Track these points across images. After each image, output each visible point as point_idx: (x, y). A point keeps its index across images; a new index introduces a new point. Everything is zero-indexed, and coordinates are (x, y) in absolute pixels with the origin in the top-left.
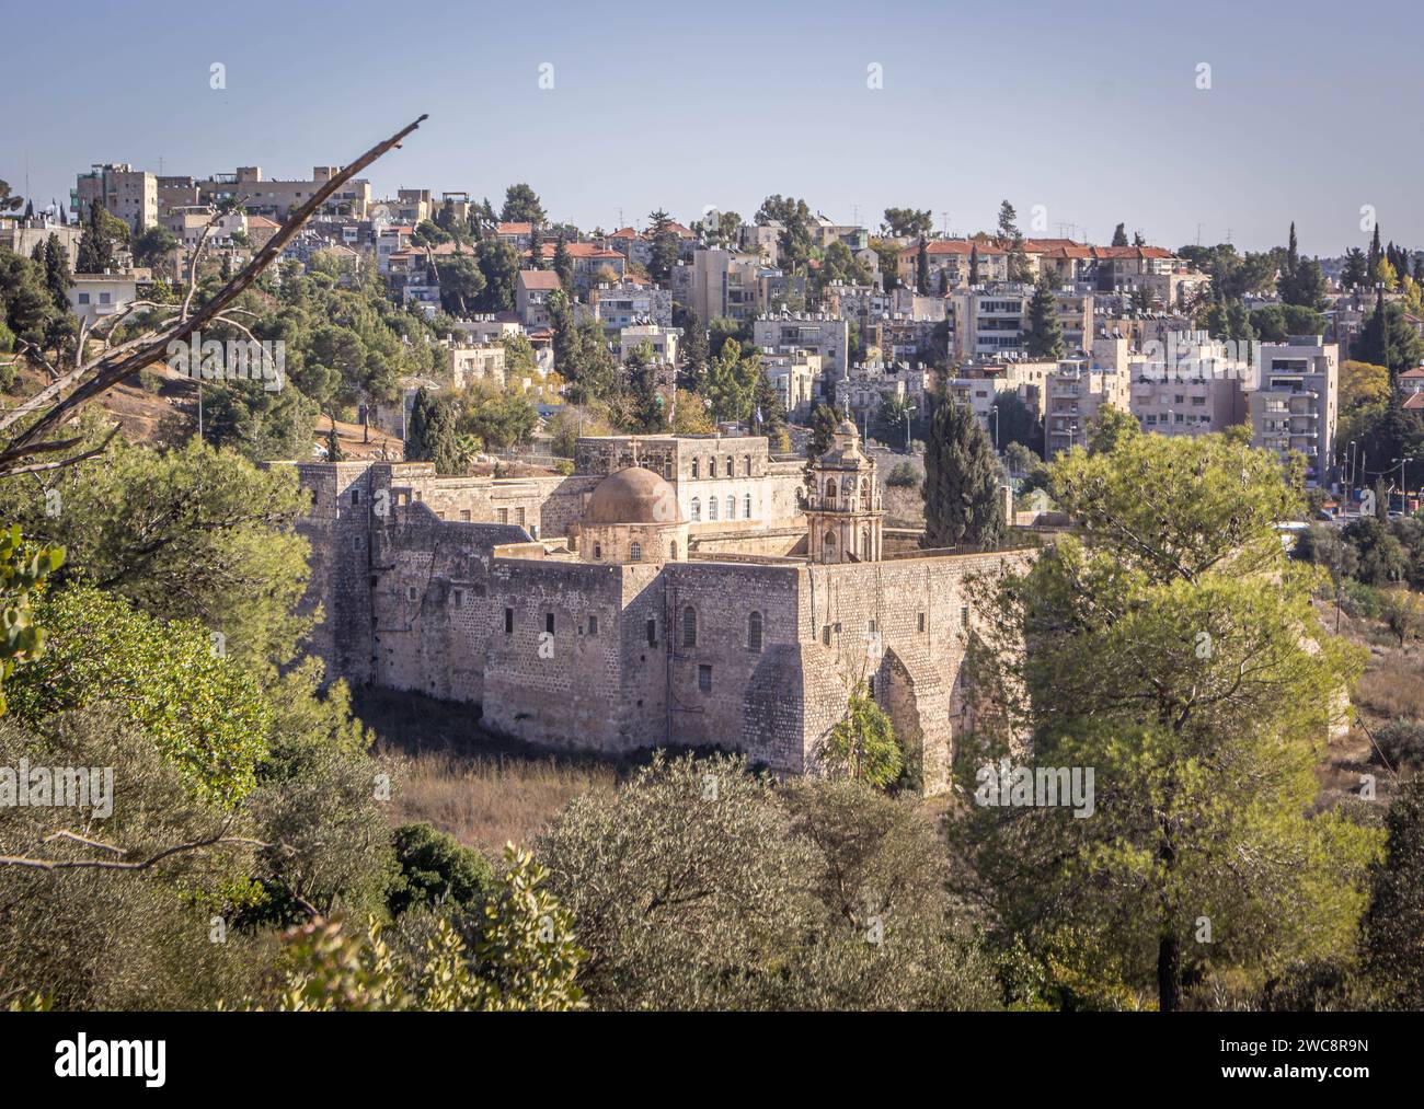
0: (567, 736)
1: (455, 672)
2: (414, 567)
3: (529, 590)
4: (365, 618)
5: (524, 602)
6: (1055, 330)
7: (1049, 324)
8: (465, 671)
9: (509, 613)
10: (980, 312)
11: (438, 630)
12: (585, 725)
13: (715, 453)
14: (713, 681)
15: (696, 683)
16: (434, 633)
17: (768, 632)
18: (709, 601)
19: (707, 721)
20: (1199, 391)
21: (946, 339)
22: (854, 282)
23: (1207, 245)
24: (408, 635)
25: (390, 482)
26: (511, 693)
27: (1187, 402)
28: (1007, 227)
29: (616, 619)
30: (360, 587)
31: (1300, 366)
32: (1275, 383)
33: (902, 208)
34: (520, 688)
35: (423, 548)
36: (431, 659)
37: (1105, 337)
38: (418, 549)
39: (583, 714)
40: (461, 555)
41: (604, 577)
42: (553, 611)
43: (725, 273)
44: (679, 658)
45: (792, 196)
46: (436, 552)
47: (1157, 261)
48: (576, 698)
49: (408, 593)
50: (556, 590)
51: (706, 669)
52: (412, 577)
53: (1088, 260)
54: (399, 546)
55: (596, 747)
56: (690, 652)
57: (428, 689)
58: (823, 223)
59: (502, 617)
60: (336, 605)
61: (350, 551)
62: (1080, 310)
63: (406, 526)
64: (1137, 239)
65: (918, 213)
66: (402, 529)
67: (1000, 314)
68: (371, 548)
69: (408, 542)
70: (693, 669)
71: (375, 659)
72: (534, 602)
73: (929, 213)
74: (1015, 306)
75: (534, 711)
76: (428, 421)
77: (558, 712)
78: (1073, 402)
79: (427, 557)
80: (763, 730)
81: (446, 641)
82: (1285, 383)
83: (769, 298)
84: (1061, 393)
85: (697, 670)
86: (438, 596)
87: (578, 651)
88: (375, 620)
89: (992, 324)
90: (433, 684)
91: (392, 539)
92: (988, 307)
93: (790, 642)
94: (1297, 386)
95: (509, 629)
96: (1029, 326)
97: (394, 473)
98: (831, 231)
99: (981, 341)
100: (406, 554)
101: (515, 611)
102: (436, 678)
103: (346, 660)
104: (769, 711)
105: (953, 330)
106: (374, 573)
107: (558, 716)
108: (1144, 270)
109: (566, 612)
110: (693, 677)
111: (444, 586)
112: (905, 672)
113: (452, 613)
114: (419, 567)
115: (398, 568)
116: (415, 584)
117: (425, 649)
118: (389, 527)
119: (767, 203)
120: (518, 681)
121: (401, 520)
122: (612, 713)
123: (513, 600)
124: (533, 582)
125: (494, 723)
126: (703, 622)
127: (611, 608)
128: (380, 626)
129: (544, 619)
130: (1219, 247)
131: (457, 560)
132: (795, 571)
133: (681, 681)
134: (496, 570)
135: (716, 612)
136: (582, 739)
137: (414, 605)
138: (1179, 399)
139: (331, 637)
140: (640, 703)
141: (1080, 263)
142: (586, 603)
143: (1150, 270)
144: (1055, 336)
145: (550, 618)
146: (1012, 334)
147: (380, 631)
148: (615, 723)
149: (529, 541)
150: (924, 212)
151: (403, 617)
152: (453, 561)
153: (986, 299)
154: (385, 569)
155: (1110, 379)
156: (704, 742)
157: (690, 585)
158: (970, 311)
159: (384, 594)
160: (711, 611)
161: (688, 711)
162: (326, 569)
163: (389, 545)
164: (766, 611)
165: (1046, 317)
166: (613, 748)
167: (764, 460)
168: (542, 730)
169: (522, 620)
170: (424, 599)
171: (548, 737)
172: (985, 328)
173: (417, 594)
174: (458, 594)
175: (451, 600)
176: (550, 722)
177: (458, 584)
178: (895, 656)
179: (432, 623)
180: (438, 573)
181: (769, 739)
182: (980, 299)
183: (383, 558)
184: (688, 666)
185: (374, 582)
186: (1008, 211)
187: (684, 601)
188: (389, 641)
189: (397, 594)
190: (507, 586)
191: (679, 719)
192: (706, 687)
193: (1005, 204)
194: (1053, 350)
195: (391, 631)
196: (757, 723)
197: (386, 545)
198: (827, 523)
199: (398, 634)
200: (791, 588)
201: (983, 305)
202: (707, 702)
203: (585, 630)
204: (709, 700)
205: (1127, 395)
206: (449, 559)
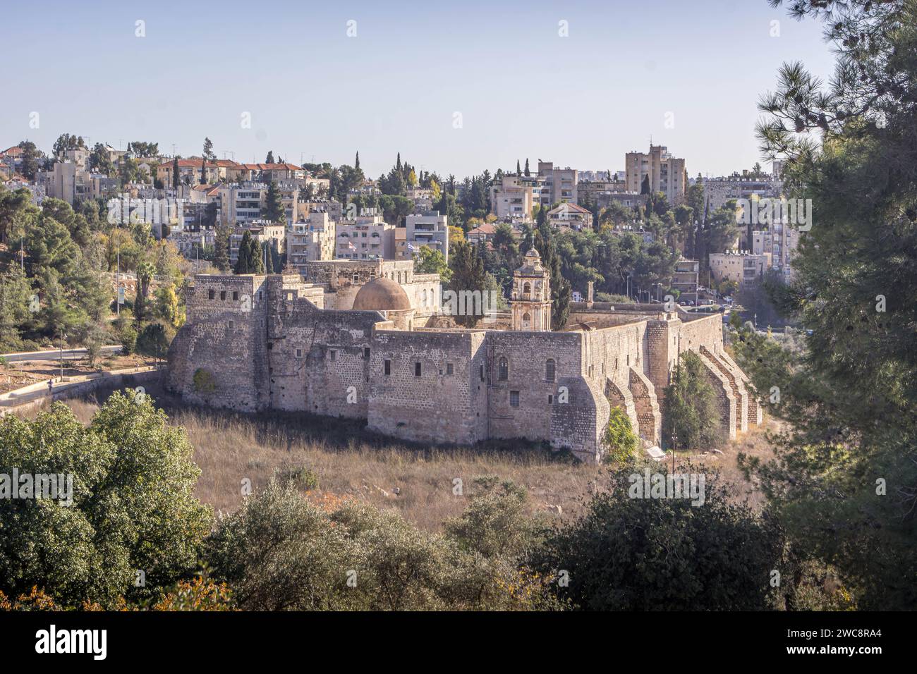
0: (431, 435)
1: (330, 399)
2: (300, 336)
3: (402, 349)
4: (266, 369)
5: (399, 356)
6: (281, 208)
7: (278, 205)
8: (338, 399)
9: (387, 364)
10: (237, 198)
11: (319, 375)
12: (444, 428)
13: (393, 270)
14: (520, 400)
15: (508, 402)
16: (317, 376)
17: (559, 371)
18: (517, 354)
19: (516, 424)
20: (376, 241)
21: (215, 213)
22: (143, 182)
23: (317, 163)
24: (296, 378)
25: (281, 286)
26: (387, 411)
27: (369, 247)
28: (208, 153)
29: (467, 365)
30: (263, 349)
31: (431, 227)
32: (417, 236)
33: (141, 141)
34: (396, 407)
35: (306, 326)
36: (315, 392)
37: (316, 212)
38: (303, 327)
39: (443, 422)
40: (334, 329)
41: (458, 340)
42: (420, 361)
43: (74, 176)
44: (497, 388)
45: (74, 134)
46: (316, 328)
47: (296, 172)
48: (438, 412)
49: (295, 353)
50: (423, 349)
51: (515, 393)
52: (298, 343)
53: (258, 171)
54: (288, 324)
55: (453, 441)
56: (504, 384)
57: (313, 410)
58: (109, 149)
59: (383, 366)
60: (254, 361)
61: (259, 329)
62: (291, 197)
63: (293, 312)
64: (280, 160)
65: (151, 144)
66: (290, 315)
67: (249, 199)
68: (269, 327)
69: (295, 322)
70: (506, 393)
71: (271, 393)
72: (406, 356)
73: (157, 144)
74: (256, 195)
75: (406, 421)
76: (252, 251)
77: (425, 421)
78: (304, 248)
79: (309, 331)
80: (566, 428)
81: (325, 381)
82: (420, 236)
83: (100, 191)
84: (297, 242)
85: (509, 394)
86: (318, 355)
87: (439, 384)
88: (271, 369)
89: (243, 205)
90: (316, 407)
91: (283, 320)
92: (242, 195)
93: (576, 376)
94: (430, 238)
95: (388, 372)
96: (264, 205)
97: (284, 281)
98: (114, 153)
99: (239, 214)
100: (293, 330)
101: (392, 362)
102: (319, 404)
103: (259, 394)
104: (571, 417)
105: (220, 208)
106: (270, 341)
107: (424, 424)
108: (290, 177)
109: (430, 361)
110: (506, 398)
111: (323, 349)
112: (619, 391)
113: (329, 364)
114: (303, 337)
115: (288, 338)
116: (300, 347)
117: (311, 386)
118: (280, 313)
119: (61, 138)
120: (395, 403)
121: (290, 309)
122: (463, 421)
123: (391, 355)
124: (405, 344)
125: (377, 428)
126: (513, 366)
127: (464, 359)
128: (274, 373)
129: (414, 366)
130: (324, 164)
131: (331, 333)
132: (580, 335)
133: (497, 401)
134: (378, 337)
135: (523, 360)
136: (442, 437)
137: (301, 360)
138: (364, 245)
139: (252, 380)
140: (478, 414)
141: (254, 173)
142: (445, 356)
143: (293, 177)
144: (282, 211)
145: (418, 366)
146: (257, 210)
147: (275, 376)
148: (466, 426)
149: (384, 320)
150: (154, 144)
151: (292, 367)
152: (328, 333)
153: (241, 191)
154: (278, 338)
155: (322, 235)
156: (514, 436)
157: (503, 344)
158: (232, 197)
159: (278, 354)
160: (517, 359)
161: (503, 418)
162: (246, 339)
163: (282, 325)
164: (558, 358)
165: (276, 201)
166: (466, 441)
167: (412, 273)
168: (413, 432)
169: (398, 367)
170: (308, 356)
171: (417, 436)
172: (240, 207)
173: (302, 354)
174: (333, 353)
175: (328, 356)
176: (418, 427)
177: (332, 347)
178: (611, 383)
179: (315, 370)
180: (318, 341)
181: (571, 433)
182: (237, 191)
183: (276, 331)
184: (502, 392)
185: (270, 346)
186: (209, 143)
187: (499, 354)
188: (281, 382)
189: (288, 355)
190: (385, 347)
191: (496, 423)
192: (515, 404)
193: (206, 140)
194: (280, 219)
195: (283, 376)
196: (562, 424)
197: (279, 323)
198: (524, 308)
199: (288, 378)
200: (576, 345)
201: (239, 194)
202: (517, 413)
203: (444, 372)
204: (518, 411)
205: (333, 242)
206: (326, 332)
